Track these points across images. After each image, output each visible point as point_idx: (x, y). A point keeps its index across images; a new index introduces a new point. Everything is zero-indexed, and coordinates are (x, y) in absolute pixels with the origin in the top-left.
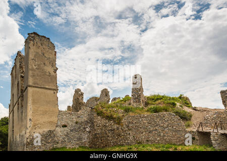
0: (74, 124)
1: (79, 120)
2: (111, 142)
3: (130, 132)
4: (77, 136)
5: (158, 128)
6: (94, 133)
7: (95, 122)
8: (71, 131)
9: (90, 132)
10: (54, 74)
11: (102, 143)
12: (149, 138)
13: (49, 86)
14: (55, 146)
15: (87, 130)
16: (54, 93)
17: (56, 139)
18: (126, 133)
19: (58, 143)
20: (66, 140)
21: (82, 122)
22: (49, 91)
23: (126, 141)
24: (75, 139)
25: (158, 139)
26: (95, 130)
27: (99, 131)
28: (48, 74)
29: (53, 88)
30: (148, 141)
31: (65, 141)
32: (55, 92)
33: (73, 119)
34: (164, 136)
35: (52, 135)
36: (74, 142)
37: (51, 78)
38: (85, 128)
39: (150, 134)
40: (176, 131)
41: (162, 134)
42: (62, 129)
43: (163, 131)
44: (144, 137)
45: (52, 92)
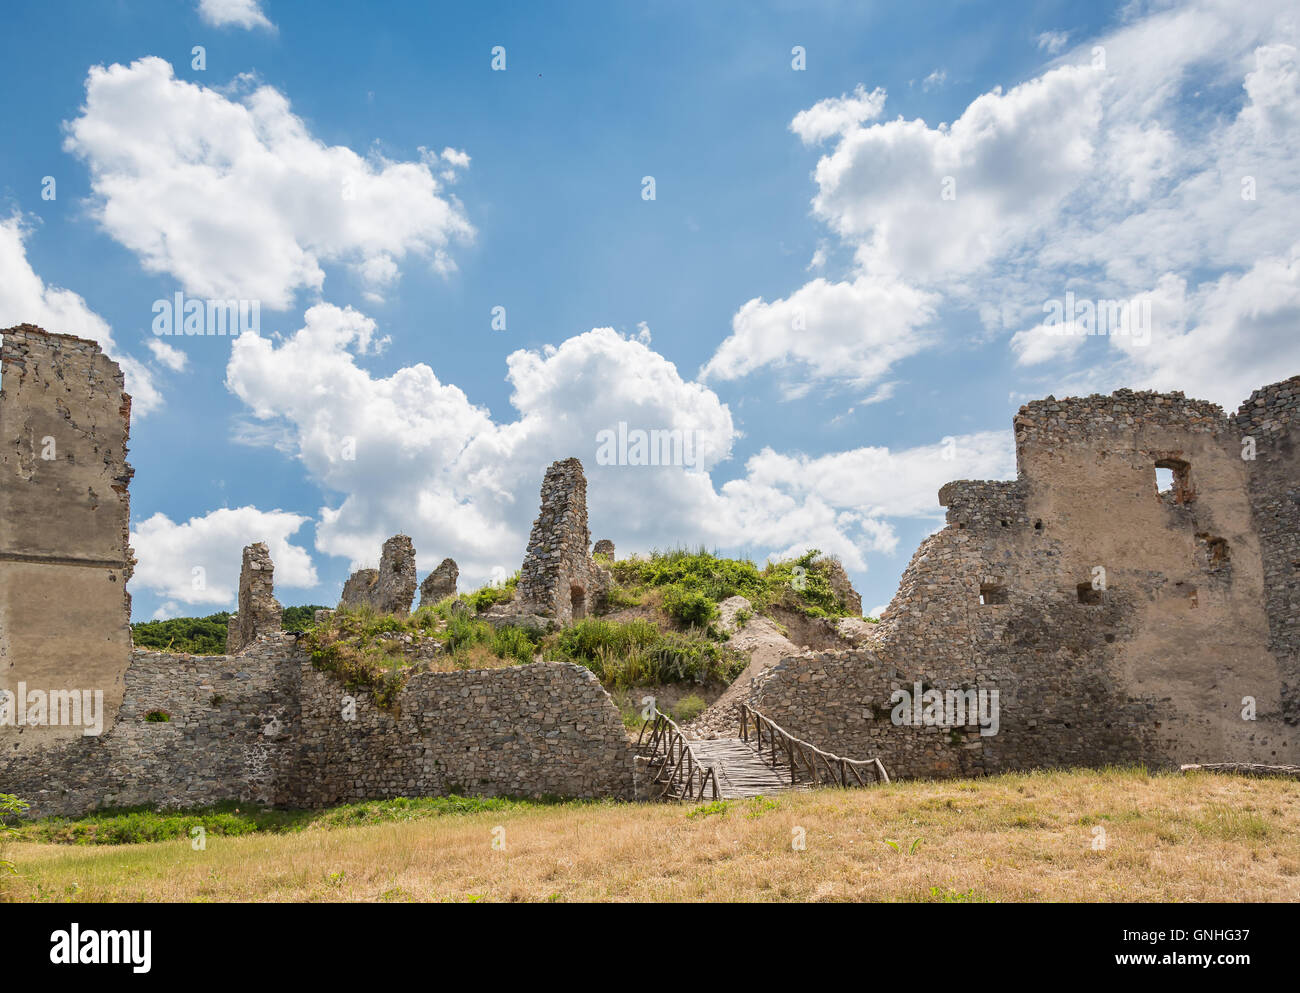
0: (203, 709)
1: (231, 691)
2: (359, 783)
3: (427, 743)
4: (217, 757)
5: (524, 728)
6: (298, 746)
7: (304, 697)
8: (190, 735)
9: (280, 740)
10: (113, 496)
11: (325, 788)
12: (488, 769)
13: (90, 549)
14: (109, 798)
15: (269, 730)
16: (113, 578)
17: (116, 772)
18: (413, 749)
19: (122, 786)
20: (161, 773)
21: (242, 700)
22: (85, 574)
23: (411, 782)
24: (206, 772)
25: (522, 774)
26: (303, 732)
27: (316, 738)
28: (85, 498)
29: (109, 557)
30: (484, 782)
31: (158, 780)
32: (118, 573)
33: (198, 684)
34: (542, 762)
35: (98, 755)
36: (200, 782)
37: (99, 517)
38: (256, 725)
39: (495, 755)
40: (585, 744)
41: (535, 755)
42: (146, 728)
43: (540, 740)
44: (471, 767)
45: (103, 574)
